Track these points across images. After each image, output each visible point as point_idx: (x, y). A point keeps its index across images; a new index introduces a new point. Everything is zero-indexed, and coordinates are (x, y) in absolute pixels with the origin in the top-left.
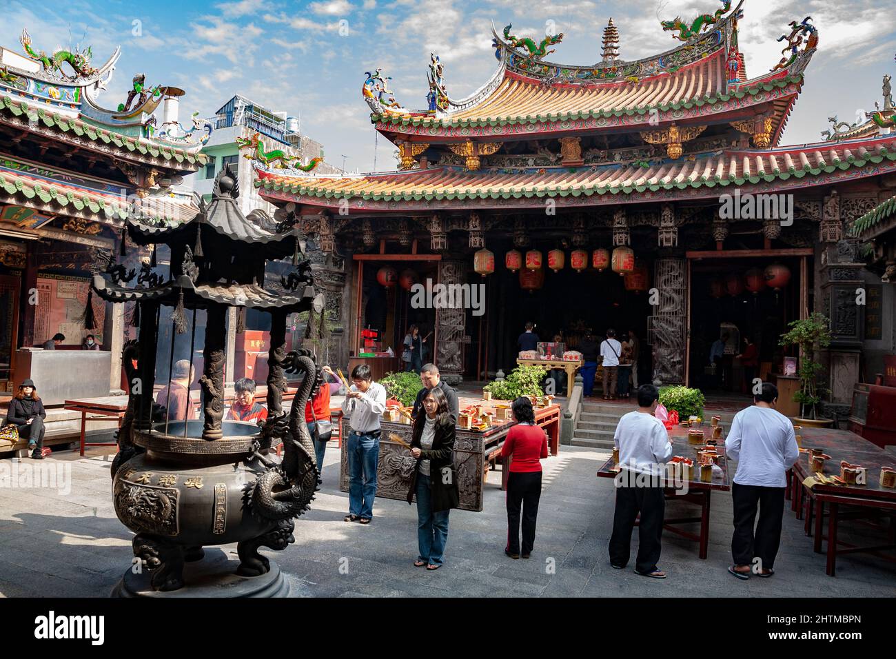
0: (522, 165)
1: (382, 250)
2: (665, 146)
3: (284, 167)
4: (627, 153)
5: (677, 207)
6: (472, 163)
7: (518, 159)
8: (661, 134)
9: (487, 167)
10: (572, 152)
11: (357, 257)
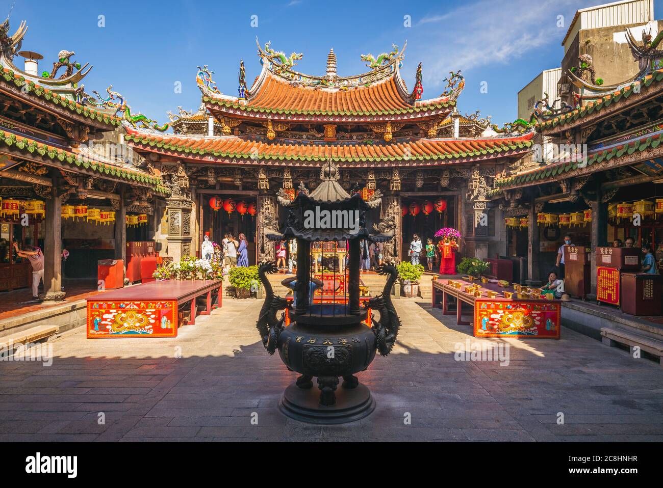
0: (299, 138)
1: (218, 187)
2: (383, 134)
3: (146, 127)
4: (360, 136)
5: (401, 170)
6: (271, 135)
7: (296, 134)
8: (381, 127)
9: (280, 138)
10: (330, 132)
11: (199, 191)
